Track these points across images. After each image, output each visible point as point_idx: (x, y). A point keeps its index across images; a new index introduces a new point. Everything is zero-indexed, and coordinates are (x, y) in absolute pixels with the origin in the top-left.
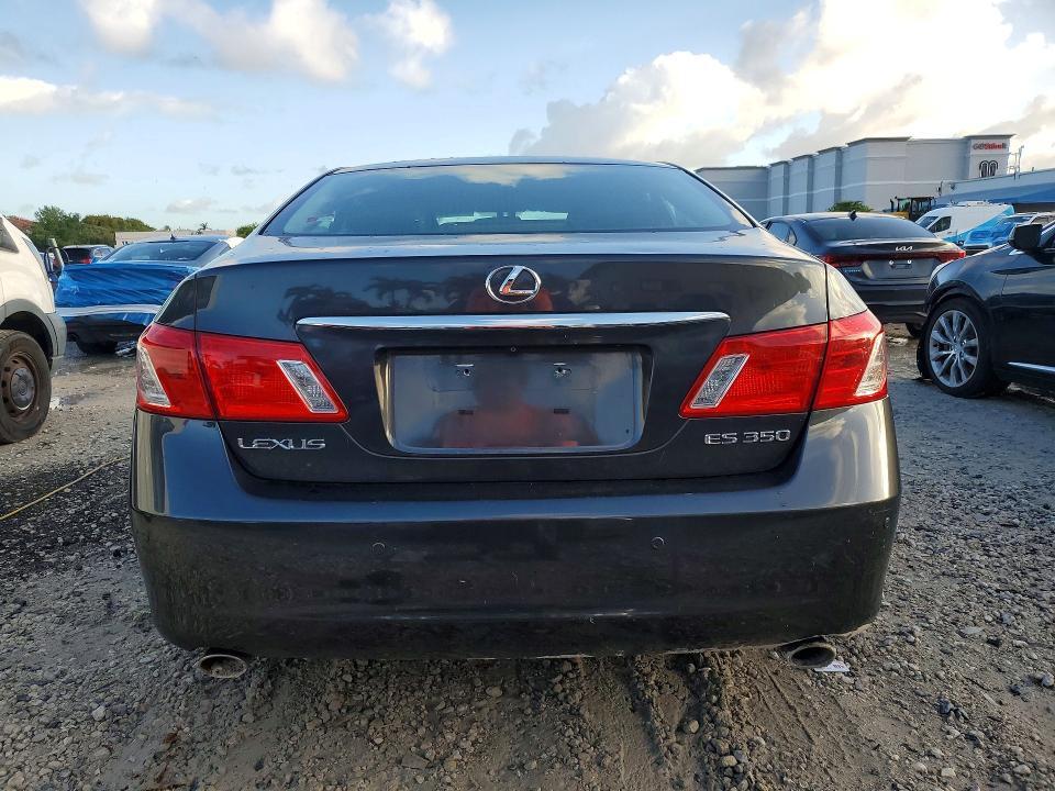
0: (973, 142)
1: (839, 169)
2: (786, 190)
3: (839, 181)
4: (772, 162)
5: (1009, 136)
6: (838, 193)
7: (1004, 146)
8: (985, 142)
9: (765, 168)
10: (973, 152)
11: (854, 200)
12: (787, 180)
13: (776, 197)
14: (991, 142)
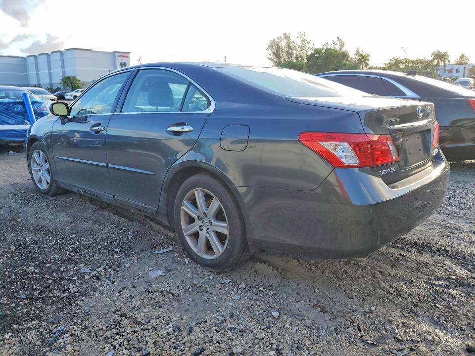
0: (117, 54)
1: (62, 61)
2: (37, 70)
3: (63, 67)
4: (28, 55)
5: (129, 53)
6: (64, 72)
7: (128, 57)
8: (121, 54)
9: (24, 58)
10: (117, 58)
11: (72, 75)
12: (37, 64)
13: (32, 73)
14: (123, 54)
